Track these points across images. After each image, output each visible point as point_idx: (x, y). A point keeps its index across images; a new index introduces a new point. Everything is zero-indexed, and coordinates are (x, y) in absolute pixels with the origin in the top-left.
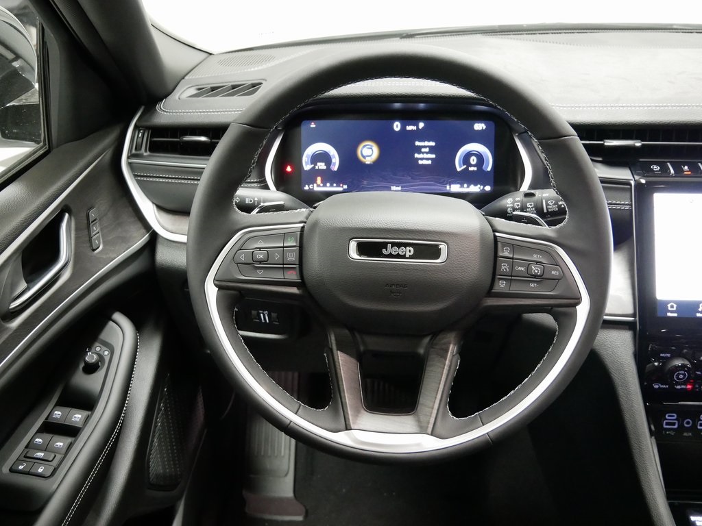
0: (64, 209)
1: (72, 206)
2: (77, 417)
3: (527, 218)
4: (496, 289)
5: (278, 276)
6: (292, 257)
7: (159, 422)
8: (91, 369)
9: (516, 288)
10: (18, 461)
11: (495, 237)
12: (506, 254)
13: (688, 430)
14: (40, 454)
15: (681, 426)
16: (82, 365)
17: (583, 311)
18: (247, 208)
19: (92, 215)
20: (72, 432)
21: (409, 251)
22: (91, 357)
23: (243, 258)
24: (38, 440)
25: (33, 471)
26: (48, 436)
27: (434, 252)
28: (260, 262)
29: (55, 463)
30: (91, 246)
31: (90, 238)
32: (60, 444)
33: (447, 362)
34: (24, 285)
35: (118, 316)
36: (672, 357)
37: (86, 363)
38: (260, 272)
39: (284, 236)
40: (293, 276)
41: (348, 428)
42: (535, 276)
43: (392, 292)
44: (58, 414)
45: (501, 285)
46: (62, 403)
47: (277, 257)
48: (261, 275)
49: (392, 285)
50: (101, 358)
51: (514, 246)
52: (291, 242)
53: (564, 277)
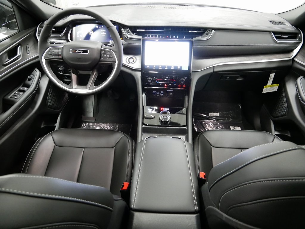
0: (19, 44)
1: (21, 44)
2: (26, 89)
3: (110, 45)
4: (101, 60)
5: (57, 57)
6: (60, 53)
7: (50, 94)
8: (30, 80)
9: (105, 59)
10: (12, 96)
11: (101, 49)
12: (103, 52)
13: (158, 95)
14: (16, 95)
15: (157, 94)
16: (28, 79)
17: (116, 64)
18: (51, 43)
19: (28, 46)
20: (24, 91)
21: (82, 51)
22: (29, 77)
23: (50, 53)
24: (17, 93)
25: (14, 98)
26: (19, 92)
27: (86, 52)
28: (53, 54)
29: (19, 97)
30: (27, 53)
31: (27, 51)
32: (21, 93)
33: (94, 76)
34: (8, 59)
35: (36, 69)
36: (148, 77)
37: (28, 78)
38: (54, 56)
39: (59, 49)
40: (60, 57)
41: (73, 88)
42: (108, 57)
43: (79, 60)
44: (22, 88)
45: (102, 59)
46: (23, 86)
47: (57, 53)
48: (54, 57)
49: (78, 58)
50: (32, 77)
51: (105, 51)
52: (60, 50)
53: (113, 57)
